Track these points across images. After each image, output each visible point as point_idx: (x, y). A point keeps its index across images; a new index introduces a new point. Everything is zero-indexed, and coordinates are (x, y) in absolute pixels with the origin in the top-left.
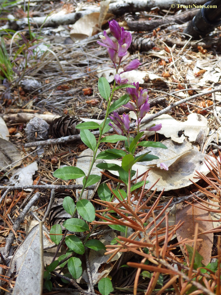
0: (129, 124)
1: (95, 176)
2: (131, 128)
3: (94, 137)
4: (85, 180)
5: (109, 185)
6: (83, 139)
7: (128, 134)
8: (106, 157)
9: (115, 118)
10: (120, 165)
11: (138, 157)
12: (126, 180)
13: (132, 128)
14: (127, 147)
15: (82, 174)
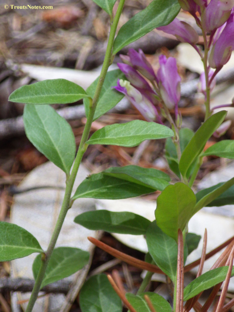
0: (178, 86)
1: (70, 250)
2: (184, 97)
3: (68, 127)
4: (41, 264)
5: (115, 278)
6: (32, 136)
7: (174, 118)
8: (105, 191)
9: (134, 69)
10: (151, 217)
11: (207, 191)
12: (170, 264)
13: (189, 100)
14: (172, 158)
15: (29, 245)
